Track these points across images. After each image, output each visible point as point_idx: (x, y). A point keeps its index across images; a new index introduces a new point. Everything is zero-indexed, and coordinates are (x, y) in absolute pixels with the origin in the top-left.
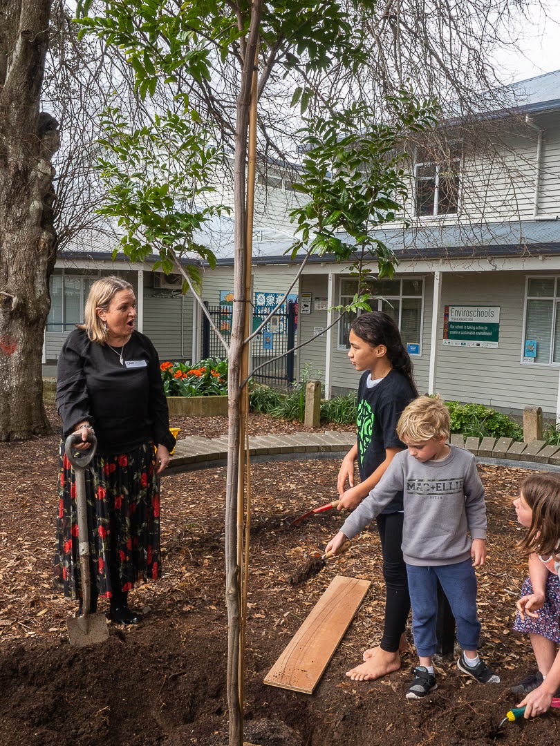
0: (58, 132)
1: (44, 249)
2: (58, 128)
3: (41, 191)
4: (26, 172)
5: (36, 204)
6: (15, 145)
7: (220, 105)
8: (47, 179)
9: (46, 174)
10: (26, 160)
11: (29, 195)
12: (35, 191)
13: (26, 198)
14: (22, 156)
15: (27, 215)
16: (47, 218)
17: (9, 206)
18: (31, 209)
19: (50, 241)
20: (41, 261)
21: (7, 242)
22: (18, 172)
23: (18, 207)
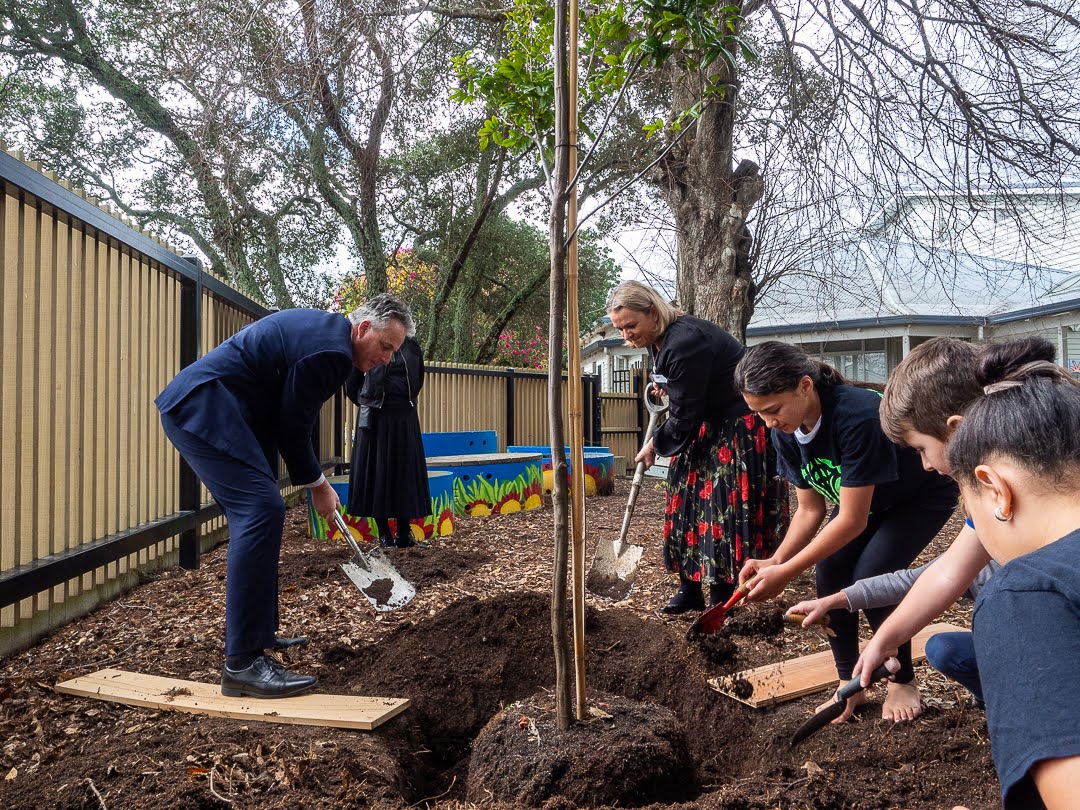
0: (761, 178)
1: (737, 298)
2: (759, 173)
3: (734, 238)
4: (718, 219)
5: (728, 251)
6: (706, 195)
7: (980, 110)
8: (739, 223)
9: (737, 218)
10: (718, 207)
11: (721, 243)
12: (727, 237)
13: (718, 246)
14: (713, 206)
15: (720, 264)
16: (741, 266)
17: (702, 258)
18: (723, 257)
19: (744, 288)
20: (734, 310)
21: (700, 295)
22: (709, 222)
23: (710, 257)
